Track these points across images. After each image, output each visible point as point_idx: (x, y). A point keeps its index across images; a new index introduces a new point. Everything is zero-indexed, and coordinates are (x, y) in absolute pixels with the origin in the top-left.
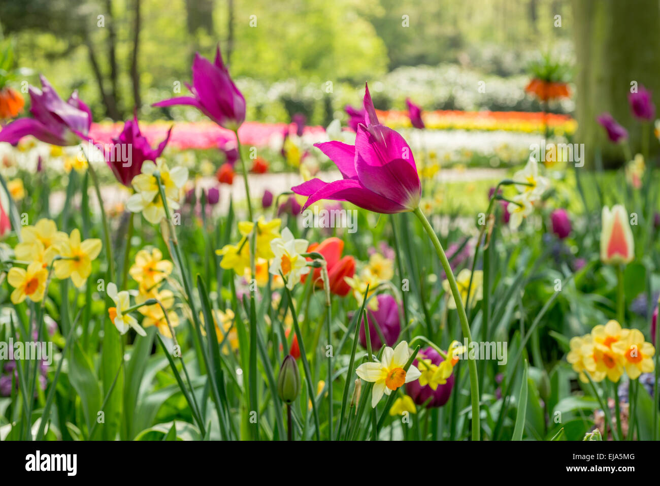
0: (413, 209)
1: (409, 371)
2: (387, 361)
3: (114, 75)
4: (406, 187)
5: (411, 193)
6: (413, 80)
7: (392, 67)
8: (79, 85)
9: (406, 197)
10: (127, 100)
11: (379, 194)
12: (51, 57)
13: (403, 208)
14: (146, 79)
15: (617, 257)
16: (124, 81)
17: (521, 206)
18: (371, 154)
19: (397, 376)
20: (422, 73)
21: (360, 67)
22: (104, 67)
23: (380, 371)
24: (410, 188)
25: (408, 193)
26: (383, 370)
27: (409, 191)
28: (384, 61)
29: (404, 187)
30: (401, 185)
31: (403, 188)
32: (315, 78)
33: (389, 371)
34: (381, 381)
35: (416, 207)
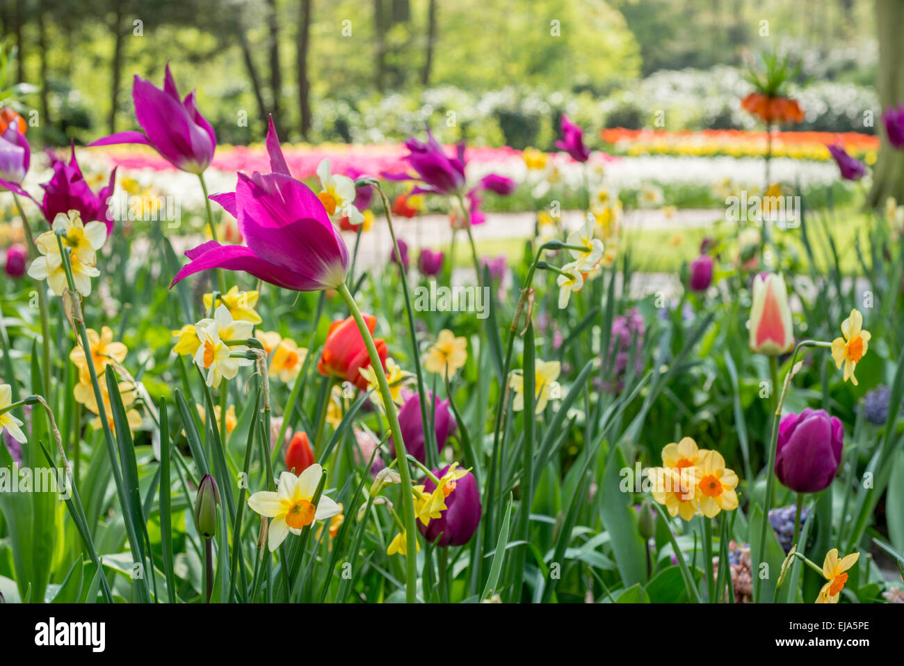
0: (336, 287)
1: (320, 505)
2: (288, 491)
3: (276, 81)
4: (322, 257)
5: (327, 264)
6: (675, 88)
7: (648, 70)
8: (232, 97)
9: (322, 271)
10: (293, 114)
11: (279, 265)
12: (195, 58)
13: (318, 285)
14: (318, 89)
15: (769, 343)
16: (289, 89)
17: (571, 277)
18: (259, 211)
19: (305, 511)
20: (687, 79)
21: (603, 72)
22: (264, 72)
23: (279, 503)
24: (327, 259)
25: (325, 264)
26: (284, 502)
27: (325, 261)
28: (636, 62)
29: (317, 256)
30: (313, 253)
31: (318, 259)
32: (543, 85)
33: (292, 504)
34: (280, 517)
35: (339, 284)
